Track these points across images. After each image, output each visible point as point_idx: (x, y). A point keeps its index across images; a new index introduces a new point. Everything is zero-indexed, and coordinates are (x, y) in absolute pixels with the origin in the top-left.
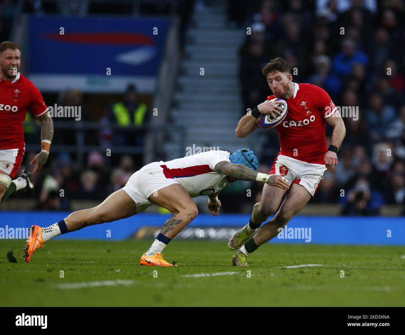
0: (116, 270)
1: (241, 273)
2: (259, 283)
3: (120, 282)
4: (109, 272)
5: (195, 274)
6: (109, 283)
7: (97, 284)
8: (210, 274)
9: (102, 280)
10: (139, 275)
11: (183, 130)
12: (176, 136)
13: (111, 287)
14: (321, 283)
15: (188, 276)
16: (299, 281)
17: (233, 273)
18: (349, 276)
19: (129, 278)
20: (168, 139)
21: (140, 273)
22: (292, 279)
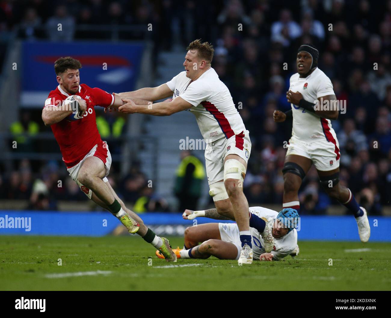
0: (97, 262)
1: (205, 265)
2: (221, 273)
3: (100, 272)
4: (91, 264)
5: (165, 265)
6: (90, 273)
7: (80, 274)
8: (178, 265)
9: (85, 270)
10: (117, 266)
11: (155, 141)
12: (150, 146)
13: (92, 277)
14: (275, 274)
15: (159, 267)
16: (256, 271)
17: (198, 264)
18: (299, 268)
19: (108, 269)
20: (142, 148)
21: (117, 265)
22: (249, 270)
